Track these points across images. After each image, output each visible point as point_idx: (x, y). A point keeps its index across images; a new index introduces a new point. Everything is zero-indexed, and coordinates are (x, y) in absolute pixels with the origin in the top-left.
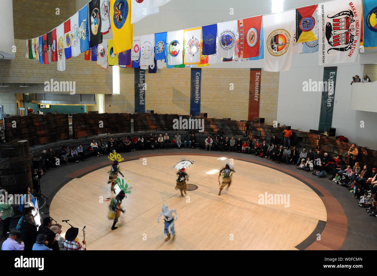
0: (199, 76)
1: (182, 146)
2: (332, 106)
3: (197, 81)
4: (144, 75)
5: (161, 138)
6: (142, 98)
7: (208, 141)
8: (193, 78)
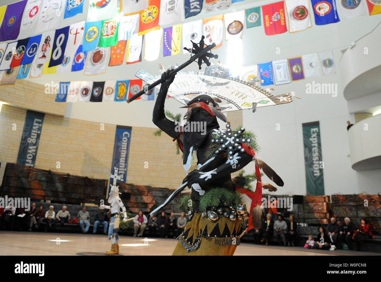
0: (128, 138)
1: (90, 232)
2: (322, 175)
3: (124, 145)
4: (40, 125)
5: (52, 213)
6: (30, 161)
7: (138, 220)
8: (118, 139)
